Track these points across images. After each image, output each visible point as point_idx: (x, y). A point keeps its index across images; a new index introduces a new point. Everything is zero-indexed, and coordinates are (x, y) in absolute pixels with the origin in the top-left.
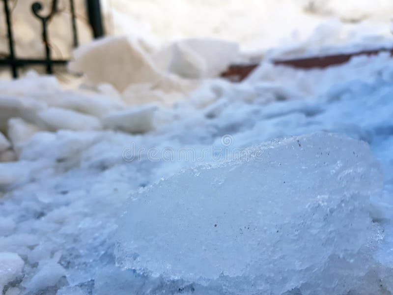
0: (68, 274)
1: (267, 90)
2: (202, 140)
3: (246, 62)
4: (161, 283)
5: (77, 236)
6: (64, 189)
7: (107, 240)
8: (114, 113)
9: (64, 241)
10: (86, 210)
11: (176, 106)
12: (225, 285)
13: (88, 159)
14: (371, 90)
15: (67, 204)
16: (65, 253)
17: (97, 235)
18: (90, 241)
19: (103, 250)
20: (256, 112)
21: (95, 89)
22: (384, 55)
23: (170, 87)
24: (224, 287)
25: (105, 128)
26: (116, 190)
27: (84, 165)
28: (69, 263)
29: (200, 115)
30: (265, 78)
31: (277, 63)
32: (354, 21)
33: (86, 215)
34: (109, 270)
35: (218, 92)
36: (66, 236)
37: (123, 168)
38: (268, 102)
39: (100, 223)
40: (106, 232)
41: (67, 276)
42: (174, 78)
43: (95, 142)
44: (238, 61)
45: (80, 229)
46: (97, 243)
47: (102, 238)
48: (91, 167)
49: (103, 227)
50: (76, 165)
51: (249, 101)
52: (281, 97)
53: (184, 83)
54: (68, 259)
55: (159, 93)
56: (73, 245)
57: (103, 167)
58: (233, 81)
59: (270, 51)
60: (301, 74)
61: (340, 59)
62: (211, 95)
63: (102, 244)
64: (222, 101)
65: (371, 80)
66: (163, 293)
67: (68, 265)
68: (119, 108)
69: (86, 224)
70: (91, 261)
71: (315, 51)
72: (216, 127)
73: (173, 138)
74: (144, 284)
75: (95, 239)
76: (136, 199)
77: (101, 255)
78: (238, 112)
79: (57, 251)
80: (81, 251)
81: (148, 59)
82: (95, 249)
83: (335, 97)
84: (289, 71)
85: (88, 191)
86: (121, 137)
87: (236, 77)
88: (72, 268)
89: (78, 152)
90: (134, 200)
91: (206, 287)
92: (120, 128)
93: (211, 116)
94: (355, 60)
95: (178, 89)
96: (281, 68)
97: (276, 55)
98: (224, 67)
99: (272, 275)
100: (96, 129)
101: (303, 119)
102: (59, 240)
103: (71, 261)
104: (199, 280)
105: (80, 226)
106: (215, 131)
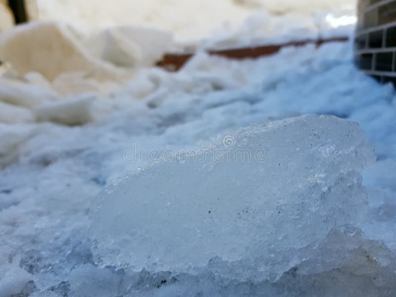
0: (35, 279)
1: (204, 80)
2: (148, 130)
3: (180, 51)
4: (141, 278)
5: (36, 236)
6: (5, 188)
7: (71, 239)
8: (47, 104)
9: (22, 243)
10: (40, 209)
11: (112, 96)
12: (216, 272)
13: (27, 154)
14: (305, 79)
15: (16, 203)
16: (24, 256)
17: (57, 234)
18: (51, 241)
19: (69, 250)
20: (197, 102)
21: (21, 79)
22: (310, 47)
23: (105, 76)
24: (216, 274)
25: (39, 120)
26: (68, 185)
27: (24, 160)
28: (31, 267)
29: (141, 105)
30: (202, 67)
31: (212, 53)
32: (279, 13)
33: (40, 214)
34: (83, 269)
35: (156, 82)
36: (23, 238)
37: (70, 162)
38: (206, 92)
39: (58, 221)
40: (68, 229)
41: (35, 281)
42: (109, 67)
43: (32, 135)
44: (173, 50)
45: (37, 229)
46: (59, 243)
47: (66, 237)
48: (32, 162)
49: (62, 225)
50: (16, 160)
51: (188, 90)
52: (217, 87)
53: (120, 71)
54: (30, 262)
55: (92, 82)
56: (33, 247)
57: (45, 162)
58: (169, 71)
59: (204, 41)
60: (235, 64)
61: (270, 50)
62: (149, 85)
63: (67, 242)
64: (162, 90)
65: (303, 70)
66: (146, 287)
67: (31, 269)
68: (53, 99)
69: (43, 223)
70: (57, 262)
71: (246, 41)
72: (160, 116)
73: (116, 129)
74: (122, 280)
75: (57, 238)
76: (112, 192)
77: (67, 255)
78: (181, 101)
79: (15, 255)
80: (43, 253)
81: (79, 46)
82: (59, 249)
83: (272, 86)
84: (224, 61)
85: (36, 188)
86: (59, 130)
87: (172, 67)
88: (37, 271)
89: (15, 147)
90: (109, 192)
91: (196, 276)
92: (56, 120)
93: (152, 105)
94: (284, 51)
95: (113, 78)
96: (215, 58)
97: (210, 45)
98: (159, 56)
99: (273, 256)
100: (29, 122)
101: (248, 107)
102: (16, 243)
103: (34, 264)
104: (188, 269)
105: (36, 226)
106: (159, 121)
